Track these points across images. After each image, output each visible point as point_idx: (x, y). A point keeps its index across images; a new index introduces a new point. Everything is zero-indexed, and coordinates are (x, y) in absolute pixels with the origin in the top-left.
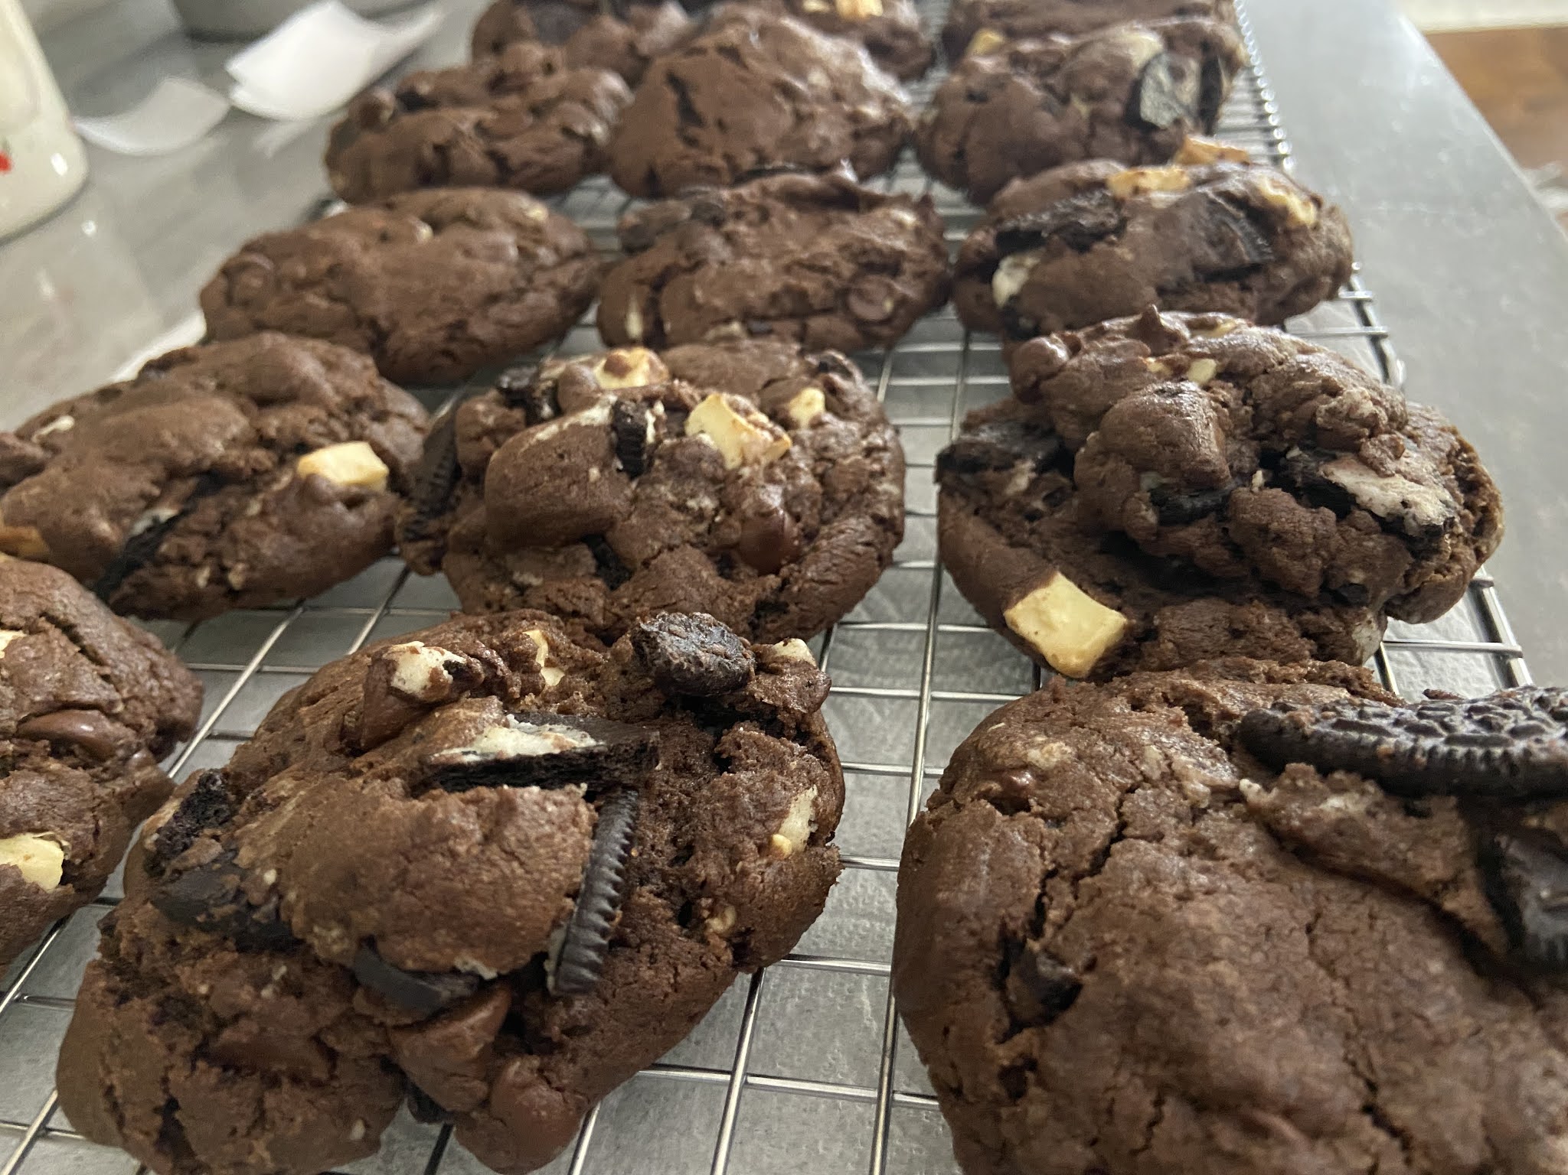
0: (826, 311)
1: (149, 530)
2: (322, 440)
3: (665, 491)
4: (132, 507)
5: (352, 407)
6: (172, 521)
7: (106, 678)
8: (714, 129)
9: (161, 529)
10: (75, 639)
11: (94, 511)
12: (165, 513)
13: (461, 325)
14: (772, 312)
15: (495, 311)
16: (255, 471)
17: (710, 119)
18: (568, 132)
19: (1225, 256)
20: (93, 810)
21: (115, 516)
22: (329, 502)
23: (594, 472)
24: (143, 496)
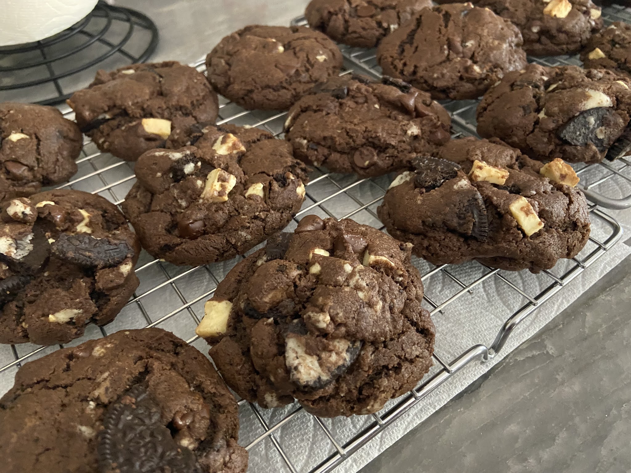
0: (342, 153)
1: (102, 119)
2: (157, 115)
3: (176, 192)
4: (98, 111)
5: (178, 107)
6: (109, 119)
7: (37, 159)
8: (413, 49)
9: (105, 121)
10: (38, 144)
11: (87, 107)
12: (108, 117)
13: (251, 91)
14: (323, 143)
15: (266, 91)
16: (133, 116)
17: (415, 45)
18: (379, 24)
19: (460, 225)
20: (6, 192)
21: (93, 111)
22: (139, 137)
23: (159, 174)
24: (102, 108)
